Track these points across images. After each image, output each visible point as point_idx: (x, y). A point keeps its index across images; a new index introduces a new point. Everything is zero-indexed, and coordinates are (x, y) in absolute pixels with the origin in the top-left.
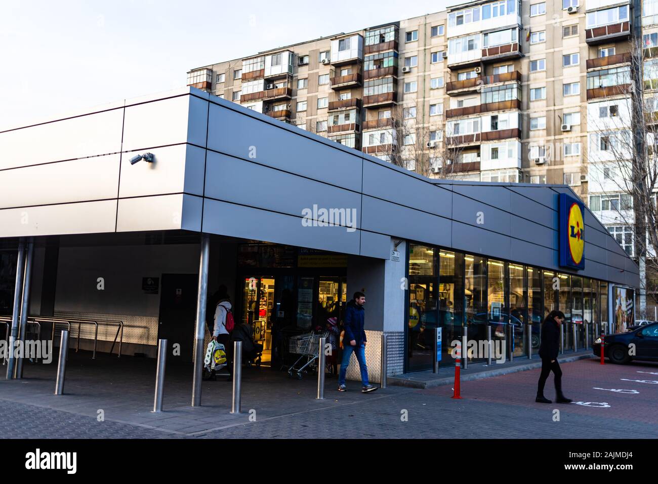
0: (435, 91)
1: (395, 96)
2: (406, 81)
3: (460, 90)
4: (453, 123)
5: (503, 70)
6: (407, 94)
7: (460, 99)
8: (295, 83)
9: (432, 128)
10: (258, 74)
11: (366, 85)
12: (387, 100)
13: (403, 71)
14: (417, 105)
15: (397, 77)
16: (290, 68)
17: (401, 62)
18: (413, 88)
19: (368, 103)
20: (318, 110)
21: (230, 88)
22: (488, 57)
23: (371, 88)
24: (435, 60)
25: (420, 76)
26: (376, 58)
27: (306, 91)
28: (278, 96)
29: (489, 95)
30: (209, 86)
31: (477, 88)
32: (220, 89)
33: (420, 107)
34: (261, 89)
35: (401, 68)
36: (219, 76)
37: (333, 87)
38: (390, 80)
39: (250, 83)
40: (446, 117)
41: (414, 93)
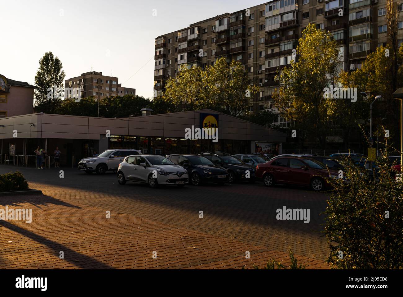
0: (262, 45)
1: (244, 48)
2: (249, 40)
3: (271, 45)
4: (268, 61)
5: (291, 33)
6: (249, 46)
7: (272, 48)
8: (201, 42)
9: (260, 63)
10: (185, 39)
11: (230, 43)
12: (240, 51)
13: (247, 35)
15: (245, 38)
16: (198, 35)
17: (247, 30)
18: (252, 44)
19: (232, 52)
20: (212, 56)
21: (174, 46)
22: (282, 27)
23: (233, 45)
24: (262, 29)
25: (255, 37)
26: (235, 29)
27: (206, 46)
28: (194, 49)
29: (283, 46)
30: (164, 45)
31: (278, 43)
32: (170, 47)
33: (255, 53)
34: (186, 46)
35: (246, 33)
36: (169, 40)
37: (217, 44)
38: (241, 40)
39: (182, 43)
40: (265, 58)
41: (252, 46)
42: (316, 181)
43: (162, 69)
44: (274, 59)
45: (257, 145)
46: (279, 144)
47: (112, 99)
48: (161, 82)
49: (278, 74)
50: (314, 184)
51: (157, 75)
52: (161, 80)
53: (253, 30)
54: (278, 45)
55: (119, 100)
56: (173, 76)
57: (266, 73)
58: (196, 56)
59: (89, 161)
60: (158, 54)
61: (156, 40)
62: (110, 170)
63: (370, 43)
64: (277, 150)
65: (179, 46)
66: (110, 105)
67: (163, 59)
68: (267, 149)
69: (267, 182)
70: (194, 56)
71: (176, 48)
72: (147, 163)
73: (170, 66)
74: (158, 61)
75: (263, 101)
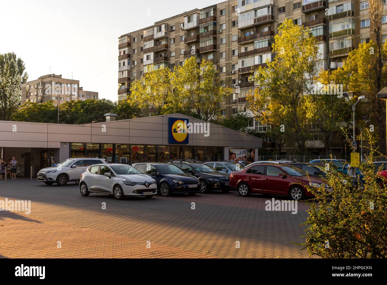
0: (234, 42)
1: (215, 46)
2: (221, 37)
3: (244, 42)
4: (241, 60)
5: (266, 29)
6: (221, 45)
7: (246, 46)
8: (169, 41)
9: (233, 63)
10: (151, 37)
11: (200, 41)
12: (211, 49)
14: (226, 50)
15: (216, 35)
16: (165, 33)
17: (218, 27)
18: (224, 42)
19: (202, 51)
20: (180, 56)
21: (139, 45)
22: (257, 23)
23: (203, 43)
24: (234, 25)
25: (227, 34)
26: (205, 26)
27: (174, 45)
28: (161, 49)
29: (258, 44)
30: (129, 45)
31: (252, 41)
32: (134, 46)
33: (227, 52)
34: (153, 45)
35: (218, 31)
36: (134, 39)
37: (186, 42)
38: (212, 38)
39: (148, 42)
40: (238, 57)
41: (224, 44)
42: (295, 190)
43: (127, 70)
44: (248, 57)
45: (231, 152)
46: (254, 150)
47: (73, 104)
48: (126, 85)
49: (252, 74)
50: (293, 193)
51: (121, 77)
52: (126, 83)
53: (224, 27)
54: (253, 43)
55: (80, 105)
56: (139, 78)
57: (240, 74)
58: (163, 56)
59: (49, 172)
60: (122, 54)
61: (119, 39)
62: (72, 180)
63: (352, 40)
64: (252, 156)
65: (145, 45)
66: (70, 111)
67: (128, 60)
68: (241, 156)
69: (242, 191)
70: (161, 56)
71: (142, 48)
72: (112, 173)
73: (136, 67)
74: (122, 62)
75: (237, 104)
